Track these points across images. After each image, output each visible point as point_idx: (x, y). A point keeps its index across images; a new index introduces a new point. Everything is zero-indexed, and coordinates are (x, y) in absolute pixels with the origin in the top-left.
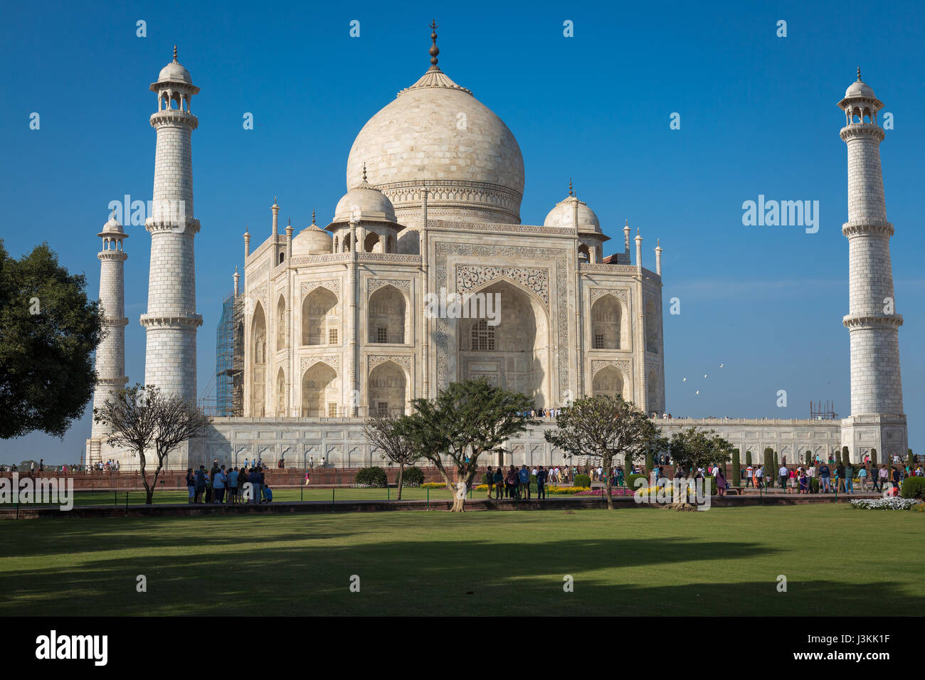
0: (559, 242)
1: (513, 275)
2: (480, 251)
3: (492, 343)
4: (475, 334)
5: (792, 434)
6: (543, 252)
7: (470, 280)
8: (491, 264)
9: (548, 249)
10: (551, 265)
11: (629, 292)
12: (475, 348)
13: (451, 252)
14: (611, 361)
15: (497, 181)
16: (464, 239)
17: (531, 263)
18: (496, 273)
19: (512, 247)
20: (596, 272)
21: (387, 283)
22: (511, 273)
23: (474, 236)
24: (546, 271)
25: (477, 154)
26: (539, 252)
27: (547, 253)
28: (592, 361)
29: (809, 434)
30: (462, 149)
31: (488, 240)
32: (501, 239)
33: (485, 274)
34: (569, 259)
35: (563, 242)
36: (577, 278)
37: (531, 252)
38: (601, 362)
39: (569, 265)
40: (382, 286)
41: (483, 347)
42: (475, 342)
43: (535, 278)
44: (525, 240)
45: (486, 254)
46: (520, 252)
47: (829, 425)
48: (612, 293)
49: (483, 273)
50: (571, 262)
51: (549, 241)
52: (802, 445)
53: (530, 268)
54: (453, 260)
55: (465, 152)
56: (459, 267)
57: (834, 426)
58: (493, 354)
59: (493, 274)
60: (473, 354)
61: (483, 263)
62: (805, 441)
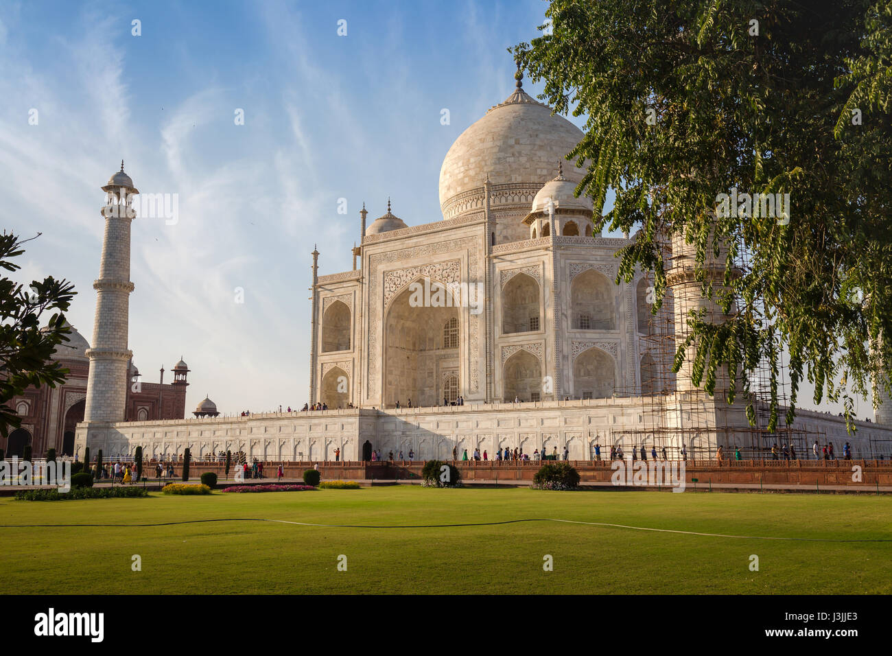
0: (469, 230)
1: (429, 272)
2: (403, 255)
4: (446, 333)
5: (558, 420)
6: (456, 244)
7: (395, 284)
8: (410, 265)
9: (461, 239)
10: (463, 255)
11: (541, 267)
12: (446, 346)
13: (380, 262)
14: (522, 346)
15: (511, 179)
16: (390, 247)
17: (445, 257)
18: (415, 273)
19: (429, 245)
20: (507, 252)
21: (336, 299)
22: (427, 270)
24: (458, 262)
25: (485, 161)
26: (452, 244)
27: (460, 243)
28: (502, 347)
29: (581, 420)
30: (472, 160)
31: (409, 243)
32: (420, 240)
33: (407, 276)
34: (479, 245)
35: (474, 229)
36: (487, 262)
37: (446, 245)
38: (511, 348)
39: (480, 250)
40: (333, 302)
41: (454, 344)
42: (446, 340)
43: (448, 270)
44: (440, 236)
45: (408, 256)
46: (436, 248)
47: (610, 406)
48: (526, 271)
49: (405, 276)
50: (481, 248)
51: (462, 231)
52: (572, 435)
53: (444, 262)
54: (381, 268)
55: (475, 162)
56: (386, 274)
57: (618, 406)
59: (413, 274)
60: (443, 352)
61: (405, 266)
62: (575, 429)
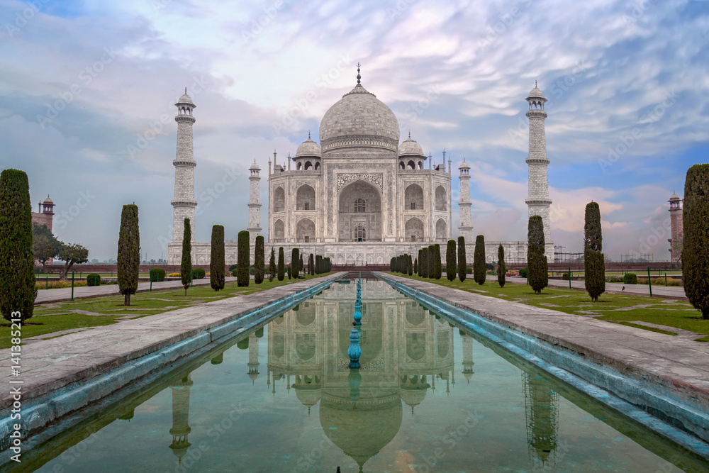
0: (388, 160)
1: (365, 177)
2: (348, 167)
3: (364, 208)
4: (356, 205)
6: (380, 165)
7: (344, 180)
8: (354, 172)
9: (383, 164)
10: (384, 171)
11: (424, 182)
12: (356, 211)
13: (334, 168)
14: (415, 215)
16: (341, 162)
17: (374, 171)
19: (364, 164)
20: (407, 174)
21: (305, 183)
23: (346, 160)
24: (382, 174)
26: (378, 165)
27: (382, 166)
28: (405, 215)
31: (353, 161)
32: (359, 161)
33: (351, 177)
34: (394, 168)
35: (390, 160)
36: (398, 177)
37: (374, 166)
38: (409, 216)
39: (393, 171)
40: (302, 185)
41: (360, 211)
42: (355, 208)
43: (376, 178)
44: (370, 160)
45: (352, 168)
46: (368, 166)
48: (416, 183)
50: (395, 170)
51: (383, 160)
53: (373, 173)
54: (336, 171)
56: (339, 174)
58: (364, 214)
59: (355, 177)
60: (354, 214)
61: (350, 172)
